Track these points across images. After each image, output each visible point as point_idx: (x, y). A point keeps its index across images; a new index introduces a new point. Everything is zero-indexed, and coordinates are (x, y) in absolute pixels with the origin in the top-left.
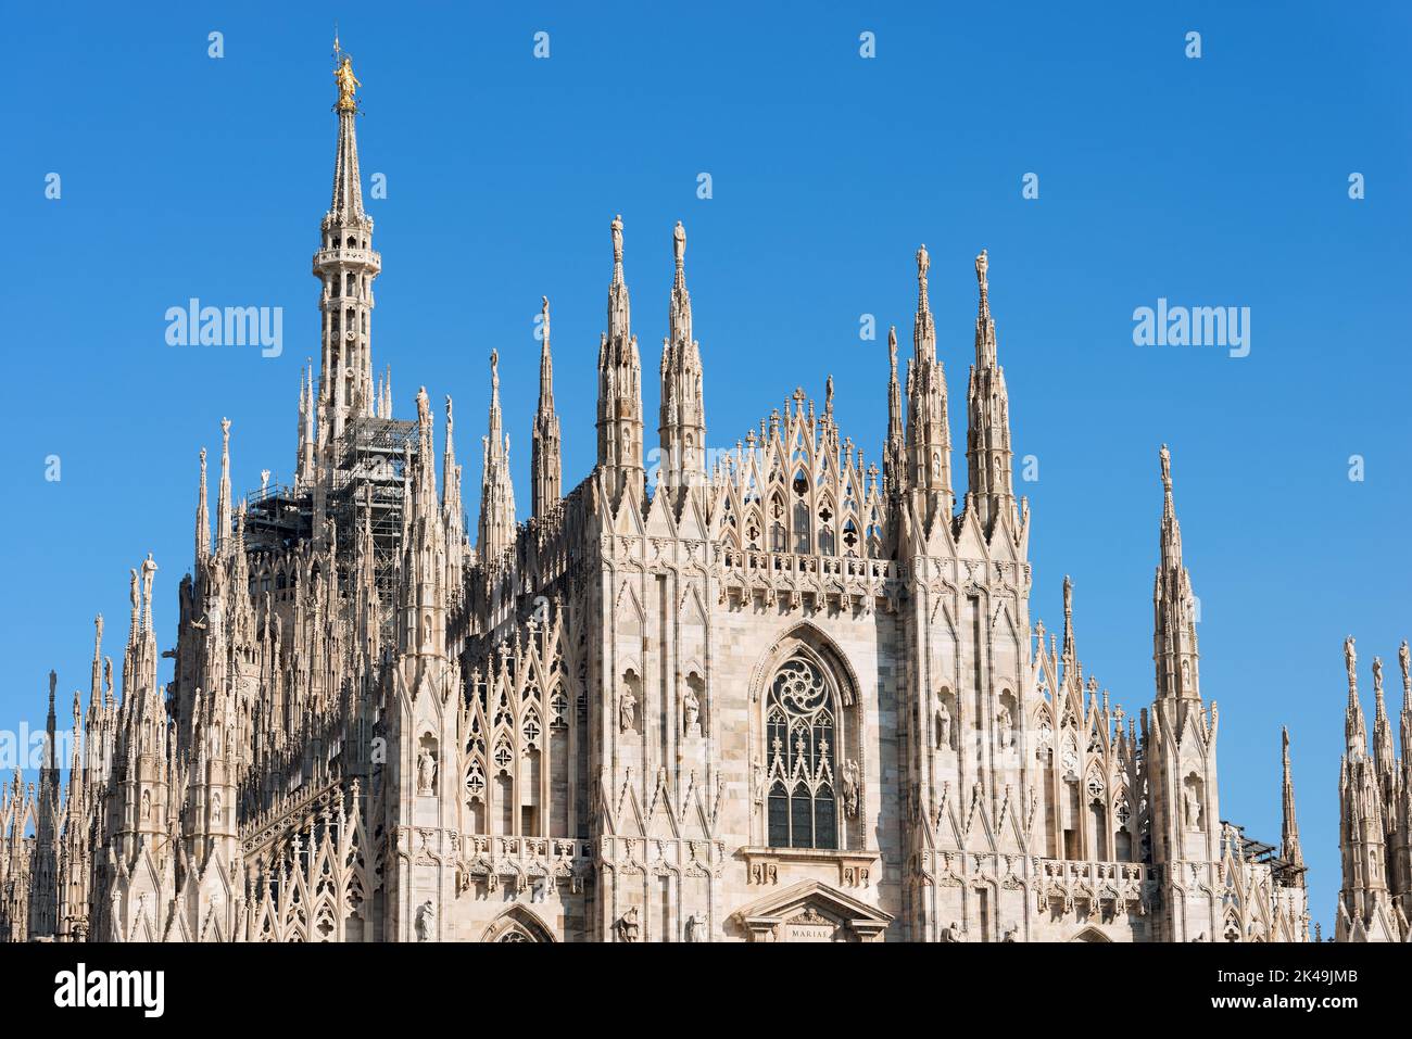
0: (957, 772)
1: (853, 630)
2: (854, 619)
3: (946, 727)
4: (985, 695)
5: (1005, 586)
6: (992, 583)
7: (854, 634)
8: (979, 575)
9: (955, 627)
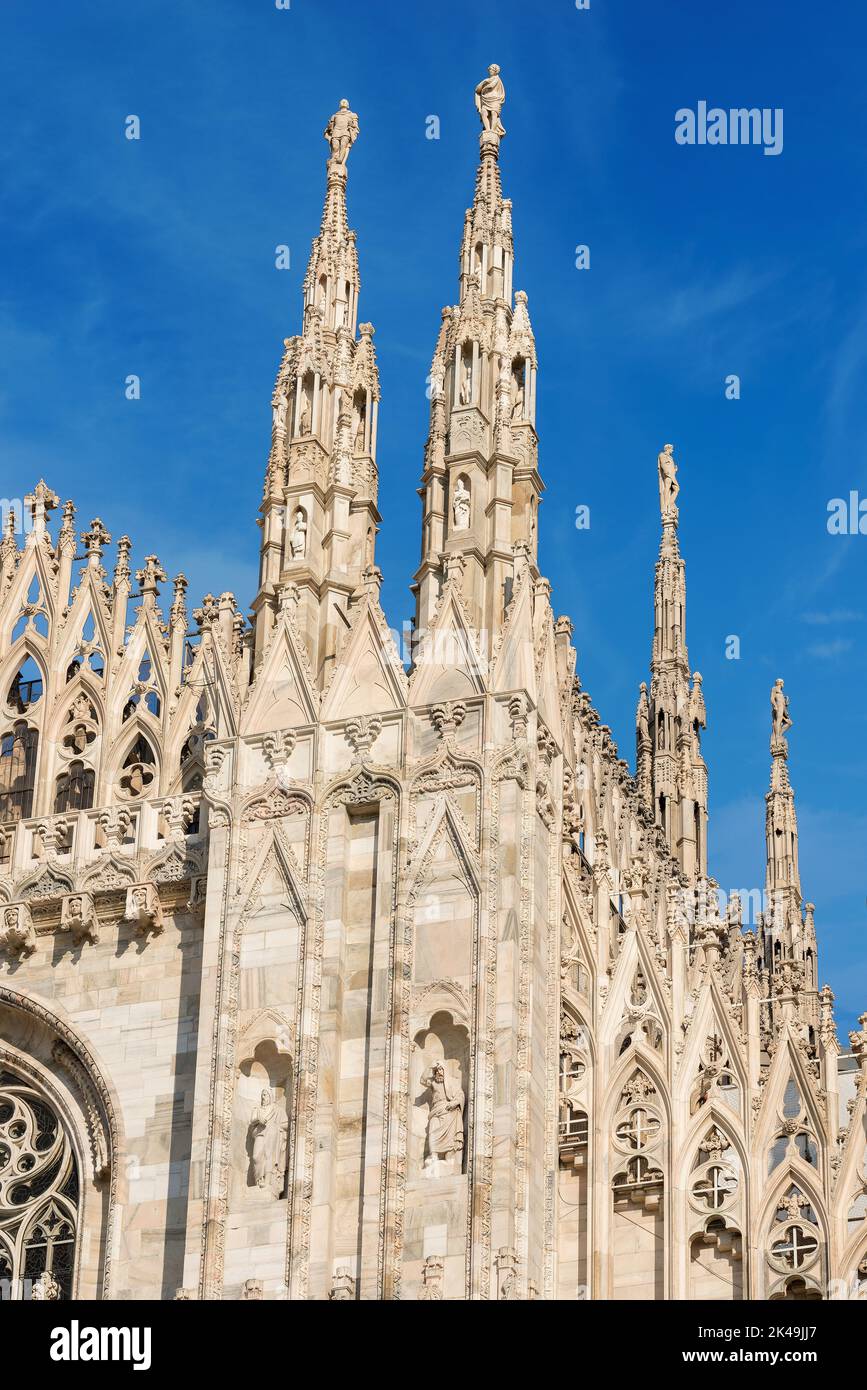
0: (283, 1250)
1: (113, 983)
2: (119, 954)
3: (268, 1145)
4: (377, 1041)
5: (450, 759)
6: (411, 760)
7: (115, 991)
8: (382, 752)
9: (300, 889)
